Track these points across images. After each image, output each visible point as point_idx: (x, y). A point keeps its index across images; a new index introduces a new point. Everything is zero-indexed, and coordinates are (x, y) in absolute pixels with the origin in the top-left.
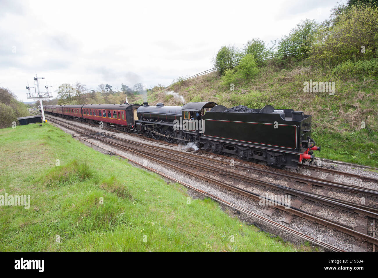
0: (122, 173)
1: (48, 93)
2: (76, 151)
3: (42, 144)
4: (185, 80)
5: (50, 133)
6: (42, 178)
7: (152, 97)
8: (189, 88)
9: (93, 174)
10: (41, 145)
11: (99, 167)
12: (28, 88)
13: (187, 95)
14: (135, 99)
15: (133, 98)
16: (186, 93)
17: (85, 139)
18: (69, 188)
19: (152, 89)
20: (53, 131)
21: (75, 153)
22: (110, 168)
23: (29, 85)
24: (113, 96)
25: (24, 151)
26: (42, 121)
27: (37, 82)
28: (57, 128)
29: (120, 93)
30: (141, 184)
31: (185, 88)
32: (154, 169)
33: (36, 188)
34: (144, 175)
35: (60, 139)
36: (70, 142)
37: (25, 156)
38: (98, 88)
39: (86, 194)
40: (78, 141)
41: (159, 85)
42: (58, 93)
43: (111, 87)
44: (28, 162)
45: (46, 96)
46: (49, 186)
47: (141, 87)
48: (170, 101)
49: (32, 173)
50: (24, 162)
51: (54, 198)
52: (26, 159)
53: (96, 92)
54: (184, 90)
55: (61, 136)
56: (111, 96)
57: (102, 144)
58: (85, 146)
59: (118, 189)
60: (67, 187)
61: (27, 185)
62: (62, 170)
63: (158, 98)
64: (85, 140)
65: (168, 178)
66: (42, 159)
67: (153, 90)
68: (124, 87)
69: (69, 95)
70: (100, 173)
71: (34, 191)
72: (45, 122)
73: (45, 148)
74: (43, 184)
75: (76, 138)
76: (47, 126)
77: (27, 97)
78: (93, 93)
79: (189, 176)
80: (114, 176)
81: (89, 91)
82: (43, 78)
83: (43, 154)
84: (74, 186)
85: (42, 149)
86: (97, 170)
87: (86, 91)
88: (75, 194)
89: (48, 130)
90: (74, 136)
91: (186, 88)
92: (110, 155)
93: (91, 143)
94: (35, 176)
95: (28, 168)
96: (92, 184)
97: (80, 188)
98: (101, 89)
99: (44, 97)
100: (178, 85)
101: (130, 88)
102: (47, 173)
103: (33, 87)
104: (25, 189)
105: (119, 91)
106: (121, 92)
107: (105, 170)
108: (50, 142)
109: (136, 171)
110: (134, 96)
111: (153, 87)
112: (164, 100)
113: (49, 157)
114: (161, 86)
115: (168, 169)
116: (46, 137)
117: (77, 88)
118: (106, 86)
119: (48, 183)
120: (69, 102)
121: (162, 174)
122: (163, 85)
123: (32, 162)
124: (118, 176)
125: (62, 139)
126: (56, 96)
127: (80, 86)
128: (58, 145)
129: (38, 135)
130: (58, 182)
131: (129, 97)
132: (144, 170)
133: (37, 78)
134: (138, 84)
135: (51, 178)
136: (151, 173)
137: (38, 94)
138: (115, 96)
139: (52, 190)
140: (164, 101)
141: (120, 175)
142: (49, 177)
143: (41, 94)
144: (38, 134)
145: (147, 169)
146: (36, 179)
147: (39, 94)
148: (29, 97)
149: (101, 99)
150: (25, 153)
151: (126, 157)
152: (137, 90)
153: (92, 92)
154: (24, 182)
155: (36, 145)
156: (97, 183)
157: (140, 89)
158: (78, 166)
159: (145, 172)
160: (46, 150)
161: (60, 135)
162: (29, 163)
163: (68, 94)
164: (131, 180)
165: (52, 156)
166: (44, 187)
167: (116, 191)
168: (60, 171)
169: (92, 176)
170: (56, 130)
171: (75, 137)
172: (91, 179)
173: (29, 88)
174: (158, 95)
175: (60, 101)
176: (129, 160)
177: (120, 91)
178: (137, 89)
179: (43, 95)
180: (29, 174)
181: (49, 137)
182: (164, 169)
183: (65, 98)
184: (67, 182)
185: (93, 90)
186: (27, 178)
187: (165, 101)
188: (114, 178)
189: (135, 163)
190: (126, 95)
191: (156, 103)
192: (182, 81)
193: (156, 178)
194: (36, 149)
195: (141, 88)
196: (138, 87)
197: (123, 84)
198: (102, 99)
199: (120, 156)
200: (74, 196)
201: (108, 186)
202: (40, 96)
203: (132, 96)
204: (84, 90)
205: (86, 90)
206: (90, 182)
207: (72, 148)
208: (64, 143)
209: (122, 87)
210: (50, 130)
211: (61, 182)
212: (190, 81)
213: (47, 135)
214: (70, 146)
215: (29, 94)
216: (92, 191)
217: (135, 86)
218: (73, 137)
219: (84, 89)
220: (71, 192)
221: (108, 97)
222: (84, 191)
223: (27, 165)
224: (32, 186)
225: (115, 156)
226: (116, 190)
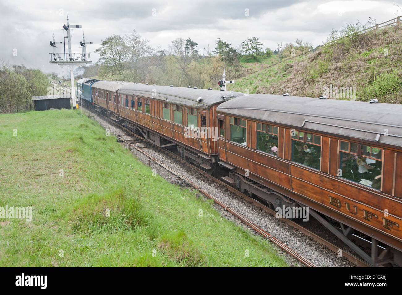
0: (199, 227)
1: (84, 55)
2: (122, 170)
3: (70, 151)
4: (363, 32)
5: (83, 129)
6: (67, 212)
7: (278, 71)
8: (370, 53)
9: (148, 219)
10: (67, 151)
11: (159, 206)
12: (52, 44)
13: (362, 69)
14: (240, 73)
15: (238, 71)
16: (362, 63)
17: (140, 148)
18: (107, 238)
19: (280, 50)
20: (87, 126)
21: (120, 175)
22: (178, 212)
23: (55, 38)
24: (198, 65)
25: (41, 158)
26: (71, 106)
27: (69, 33)
28: (93, 122)
29: (213, 59)
30: (234, 256)
31: (360, 53)
32: (265, 230)
33: (56, 228)
34: (242, 238)
35: (98, 143)
36: (113, 152)
37: (42, 169)
38: (170, 47)
39: (134, 254)
40: (126, 150)
41: (298, 42)
42: (101, 55)
43: (197, 44)
44: (46, 180)
45: (81, 60)
46: (77, 228)
47: (257, 46)
48: (319, 81)
49: (52, 200)
50: (40, 179)
51: (82, 251)
52: (44, 174)
53: (167, 54)
54: (358, 56)
55: (100, 139)
56: (194, 64)
57: (169, 161)
58: (138, 161)
59: (189, 258)
60: (105, 234)
61: (43, 220)
62: (99, 203)
63: (293, 74)
64: (138, 151)
65: (294, 256)
66: (69, 179)
67: (284, 54)
68: (222, 45)
69: (118, 59)
70: (160, 218)
71: (54, 232)
72: (76, 107)
73: (73, 158)
74: (67, 223)
75: (124, 143)
76: (79, 116)
77: (51, 61)
78: (162, 57)
79: (344, 263)
80: (183, 230)
81: (155, 52)
82: (78, 27)
83: (70, 168)
84: (115, 236)
85: (69, 159)
86: (156, 214)
87: (149, 52)
88: (116, 251)
89: (79, 124)
90: (122, 139)
91: (363, 53)
92: (181, 186)
93: (149, 158)
94: (55, 206)
95: (45, 190)
96: (144, 238)
97: (124, 242)
98: (176, 49)
99: (77, 62)
100: (343, 44)
101: (234, 48)
102: (76, 204)
103: (61, 43)
104: (40, 227)
105: (210, 54)
106: (214, 57)
107: (169, 215)
108: (81, 147)
109: (228, 229)
110: (239, 66)
111: (284, 47)
112: (305, 80)
113: (80, 176)
114: (303, 44)
115: (297, 236)
116: (77, 138)
117: (133, 46)
118: (186, 42)
119: (75, 223)
120: (118, 72)
121: (281, 245)
122: (307, 43)
123: (53, 182)
124: (191, 231)
125: (101, 145)
126: (97, 61)
127: (139, 42)
128: (94, 156)
129: (63, 132)
130: (91, 223)
131: (230, 68)
132: (244, 228)
133: (68, 26)
134: (252, 39)
135: (81, 215)
136: (258, 238)
137: (68, 55)
138: (202, 65)
139: (81, 236)
140: (305, 82)
141: (195, 229)
142: (78, 212)
143: (72, 56)
144: (64, 130)
145: (250, 227)
146: (58, 213)
147: (70, 55)
148: (53, 60)
149: (174, 71)
150: (43, 164)
151: (211, 195)
152: (248, 52)
153: (159, 54)
154: (40, 214)
155: (60, 150)
156: (152, 237)
157: (254, 51)
158: (124, 201)
159: (244, 234)
160: (75, 161)
161: (98, 137)
162: (49, 181)
163: (117, 57)
164: (214, 245)
165: (84, 175)
166: (69, 228)
167: (184, 260)
168: (96, 204)
169: (146, 223)
170: (92, 125)
171: (122, 141)
172: (144, 229)
173: (54, 43)
174: (292, 67)
175: (102, 71)
176: (216, 203)
177: (212, 53)
178: (247, 50)
179: (76, 58)
180: (47, 201)
181: (81, 139)
182: (288, 234)
183: (111, 64)
184: (105, 226)
185: (162, 51)
186: (44, 208)
187: (307, 83)
188: (183, 235)
189: (227, 211)
190: (224, 63)
191: (286, 83)
192: (356, 35)
193: (268, 251)
194: (59, 158)
195: (257, 49)
196: (250, 46)
197: (221, 40)
198: (177, 70)
199: (200, 191)
200: (113, 254)
201: (172, 248)
202: (71, 59)
203: (235, 66)
204: (146, 51)
205: (149, 50)
206: (141, 233)
207: (116, 162)
208: (105, 152)
209: (217, 46)
210: (82, 123)
211: (96, 224)
212: (376, 36)
213: (77, 135)
214: (114, 158)
215: (54, 55)
216: (144, 252)
217: (245, 44)
218: (120, 141)
219: (146, 49)
220: (109, 246)
221: (188, 66)
222: (131, 248)
223: (45, 184)
224: (51, 224)
225: (189, 189)
226: (184, 258)
